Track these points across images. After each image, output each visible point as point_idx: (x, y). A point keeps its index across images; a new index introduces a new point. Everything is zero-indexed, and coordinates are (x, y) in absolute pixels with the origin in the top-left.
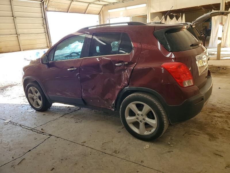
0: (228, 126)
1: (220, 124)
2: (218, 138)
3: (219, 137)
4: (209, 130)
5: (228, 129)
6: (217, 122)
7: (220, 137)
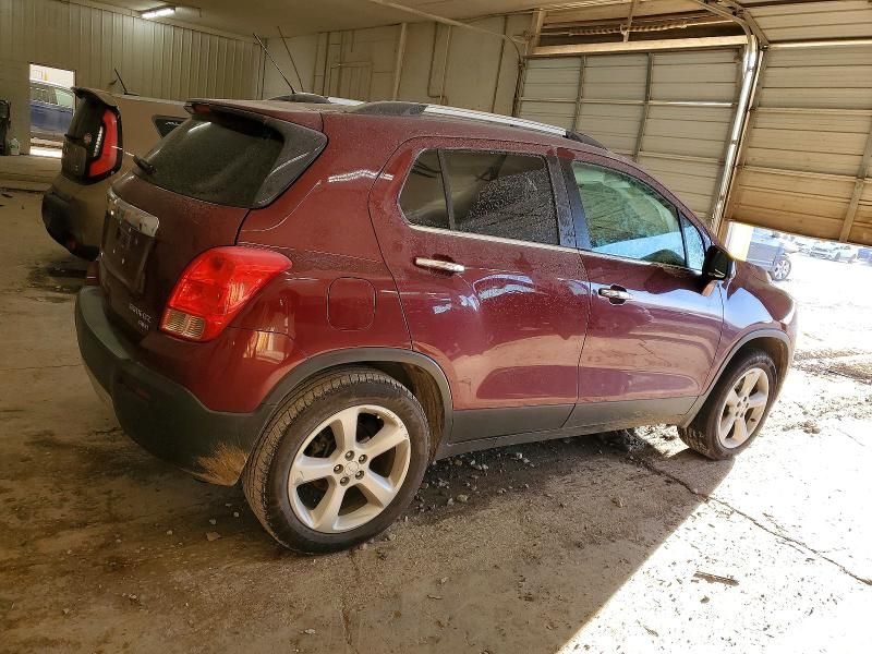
0: (7, 496)
1: (44, 493)
2: (26, 444)
3: (27, 449)
4: (69, 458)
5: (8, 481)
6: (57, 497)
7: (26, 451)
